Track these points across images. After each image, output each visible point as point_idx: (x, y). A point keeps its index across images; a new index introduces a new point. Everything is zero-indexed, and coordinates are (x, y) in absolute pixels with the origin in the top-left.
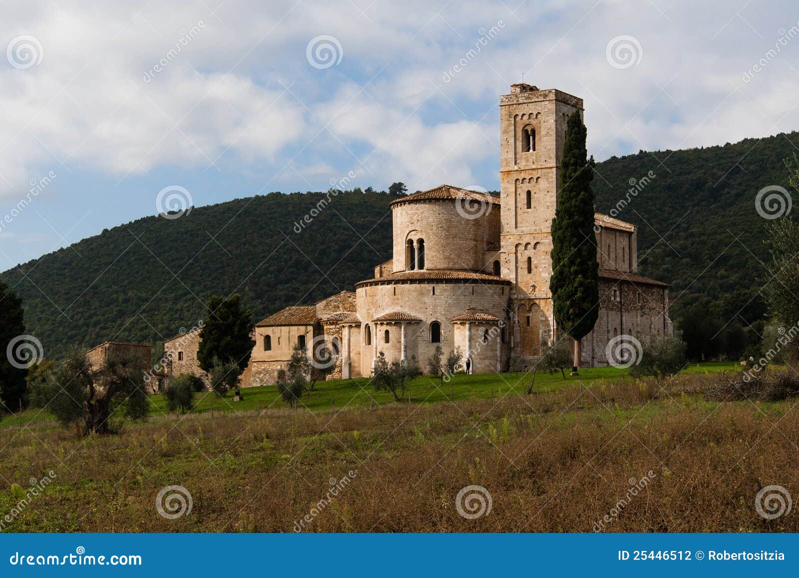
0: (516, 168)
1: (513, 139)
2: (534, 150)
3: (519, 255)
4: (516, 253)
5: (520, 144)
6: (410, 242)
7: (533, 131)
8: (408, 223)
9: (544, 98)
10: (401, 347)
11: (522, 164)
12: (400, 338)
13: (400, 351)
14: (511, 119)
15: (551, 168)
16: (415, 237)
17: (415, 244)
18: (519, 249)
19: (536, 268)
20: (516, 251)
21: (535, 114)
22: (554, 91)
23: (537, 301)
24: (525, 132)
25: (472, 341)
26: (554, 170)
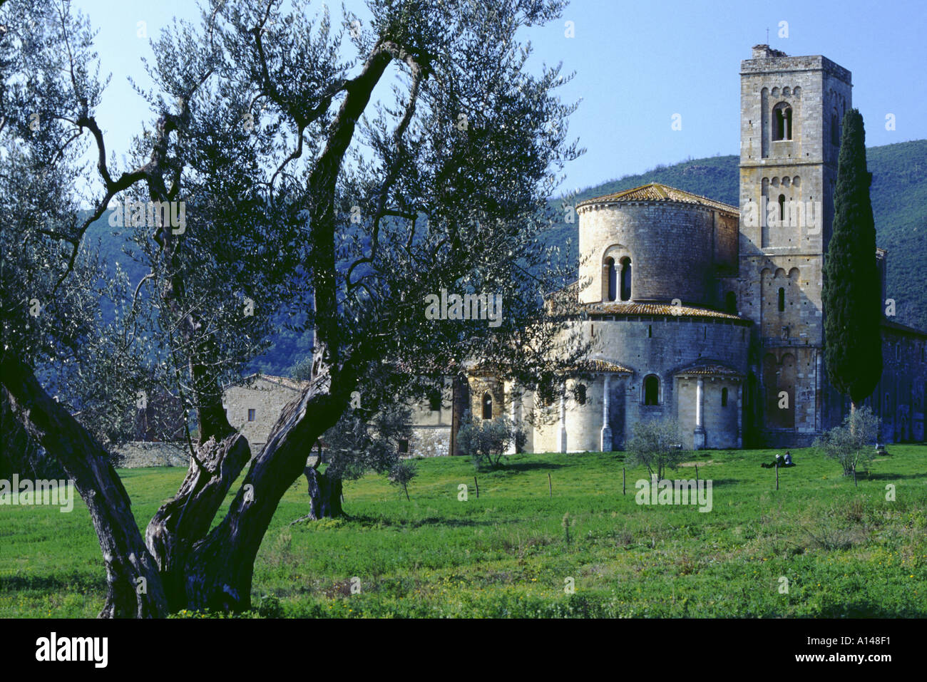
0: (763, 162)
1: (760, 121)
2: (790, 138)
3: (766, 285)
4: (762, 282)
5: (770, 130)
6: (609, 262)
7: (789, 112)
8: (606, 235)
9: (806, 66)
10: (602, 409)
11: (773, 158)
12: (602, 397)
13: (602, 416)
14: (756, 94)
15: (816, 164)
16: (617, 255)
17: (617, 264)
18: (766, 276)
19: (791, 304)
20: (762, 278)
21: (792, 88)
22: (821, 58)
23: (793, 351)
24: (777, 111)
25: (705, 404)
26: (820, 168)
